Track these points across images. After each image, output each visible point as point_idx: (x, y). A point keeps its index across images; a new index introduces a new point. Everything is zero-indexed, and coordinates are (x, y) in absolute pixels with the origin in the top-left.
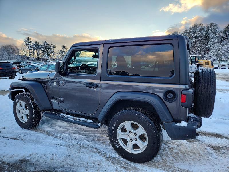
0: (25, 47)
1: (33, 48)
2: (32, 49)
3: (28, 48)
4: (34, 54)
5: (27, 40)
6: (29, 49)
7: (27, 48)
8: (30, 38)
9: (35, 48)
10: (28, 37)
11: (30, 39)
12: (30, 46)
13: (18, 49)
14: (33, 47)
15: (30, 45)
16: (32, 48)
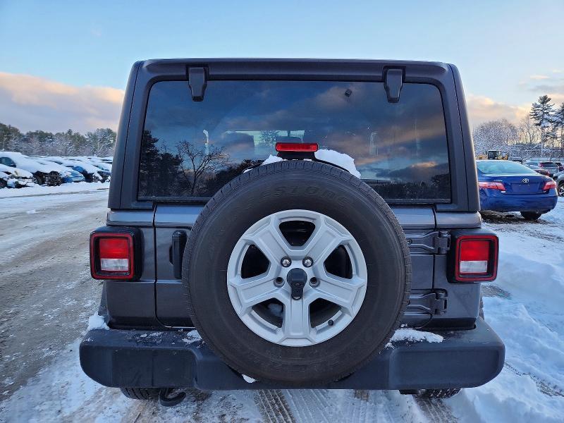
0: (533, 121)
1: (554, 122)
2: (550, 124)
3: (539, 125)
4: (555, 137)
5: (539, 104)
6: (542, 125)
7: (537, 125)
8: (549, 97)
9: (558, 123)
10: (543, 95)
11: (549, 100)
12: (546, 119)
13: (513, 130)
14: (555, 118)
15: (546, 116)
16: (551, 122)
